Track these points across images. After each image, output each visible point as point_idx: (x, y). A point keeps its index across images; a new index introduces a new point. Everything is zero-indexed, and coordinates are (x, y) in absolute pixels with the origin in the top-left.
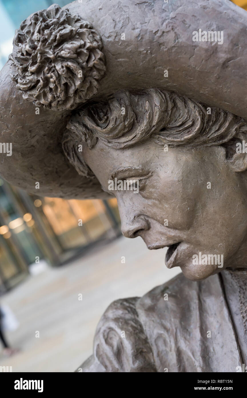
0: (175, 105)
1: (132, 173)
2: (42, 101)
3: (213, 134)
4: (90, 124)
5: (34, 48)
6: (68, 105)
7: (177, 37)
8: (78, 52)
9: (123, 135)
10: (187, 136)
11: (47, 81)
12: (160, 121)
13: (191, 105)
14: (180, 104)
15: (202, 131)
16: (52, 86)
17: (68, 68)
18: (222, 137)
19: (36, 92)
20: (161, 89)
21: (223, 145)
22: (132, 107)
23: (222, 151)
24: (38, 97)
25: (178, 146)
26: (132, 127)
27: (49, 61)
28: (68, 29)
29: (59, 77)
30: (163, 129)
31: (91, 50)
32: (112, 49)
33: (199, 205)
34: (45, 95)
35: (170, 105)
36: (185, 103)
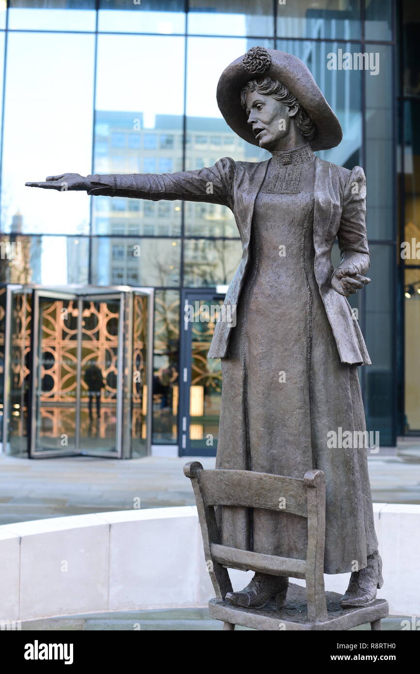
0: (281, 89)
1: (261, 102)
2: (248, 68)
3: (288, 101)
4: (256, 83)
5: (254, 53)
6: (254, 72)
7: (290, 68)
8: (264, 59)
9: (263, 90)
10: (281, 98)
11: (253, 63)
12: (276, 89)
13: (286, 90)
14: (283, 89)
15: (285, 99)
16: (253, 64)
17: (260, 62)
18: (290, 103)
19: (248, 65)
20: (281, 82)
21: (289, 107)
22: (269, 84)
23: (288, 108)
24: (248, 66)
25: (277, 100)
26: (267, 88)
27: (255, 58)
28: (264, 53)
29: (256, 63)
30: (276, 93)
31: (268, 61)
32: (273, 64)
33: (275, 119)
34: (250, 67)
35: (280, 87)
36: (285, 89)
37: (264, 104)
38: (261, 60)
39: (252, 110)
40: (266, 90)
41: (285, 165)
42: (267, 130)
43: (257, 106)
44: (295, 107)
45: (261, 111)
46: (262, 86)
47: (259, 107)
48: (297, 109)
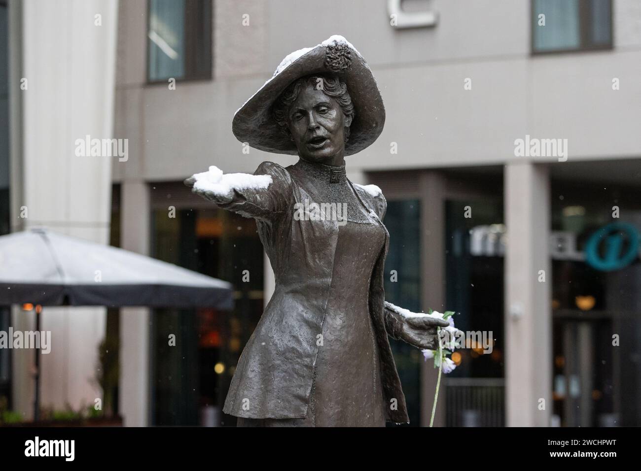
1: (329, 105)
2: (334, 65)
3: (348, 108)
4: (325, 81)
13: (348, 96)
14: (346, 94)
15: (348, 105)
22: (338, 86)
23: (345, 116)
25: (341, 106)
26: (336, 90)
30: (340, 98)
37: (330, 108)
38: (348, 58)
39: (310, 113)
40: (333, 91)
41: (332, 182)
42: (331, 140)
43: (319, 109)
44: (350, 115)
45: (324, 116)
46: (333, 87)
47: (324, 110)
48: (351, 119)
